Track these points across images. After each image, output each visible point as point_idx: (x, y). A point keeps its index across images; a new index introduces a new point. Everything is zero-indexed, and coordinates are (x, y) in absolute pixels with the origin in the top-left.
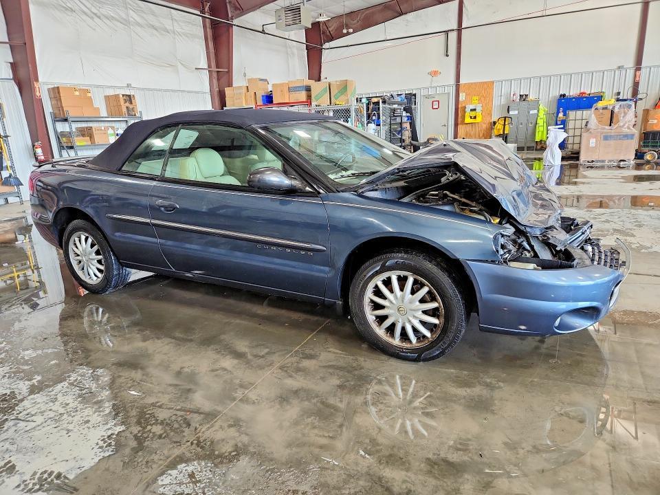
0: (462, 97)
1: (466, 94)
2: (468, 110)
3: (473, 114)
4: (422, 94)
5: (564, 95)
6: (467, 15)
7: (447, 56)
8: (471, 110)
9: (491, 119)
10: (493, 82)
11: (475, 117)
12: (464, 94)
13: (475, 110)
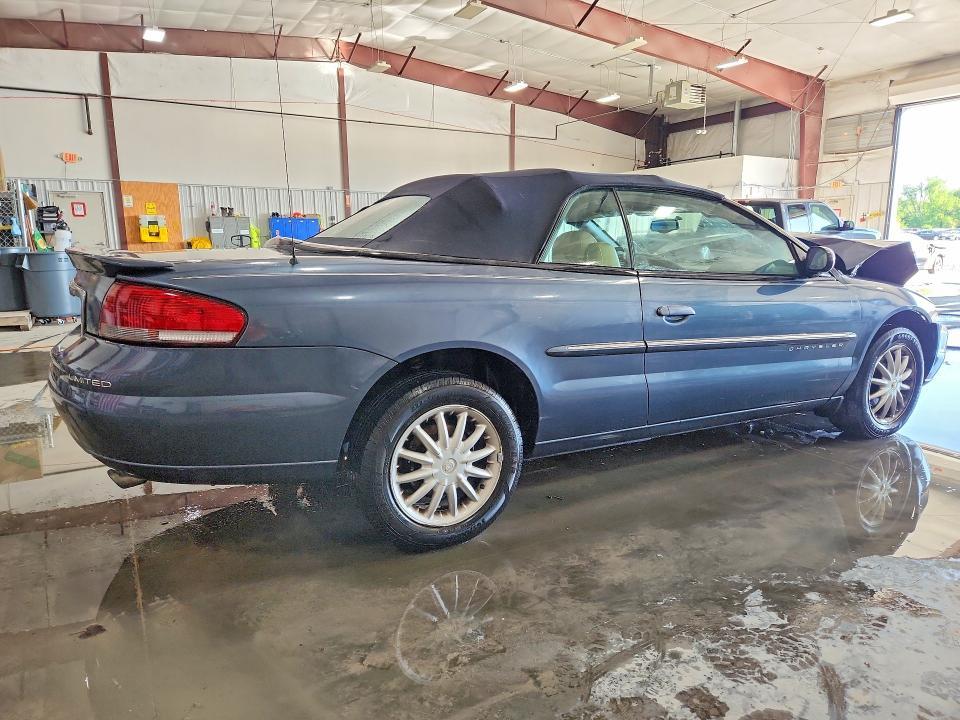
0: (128, 201)
1: (134, 198)
2: (144, 222)
3: (154, 229)
4: (48, 188)
5: (275, 215)
6: (117, 80)
7: (90, 133)
8: (150, 223)
9: (182, 237)
10: (176, 186)
11: (158, 235)
12: (131, 198)
13: (156, 223)
